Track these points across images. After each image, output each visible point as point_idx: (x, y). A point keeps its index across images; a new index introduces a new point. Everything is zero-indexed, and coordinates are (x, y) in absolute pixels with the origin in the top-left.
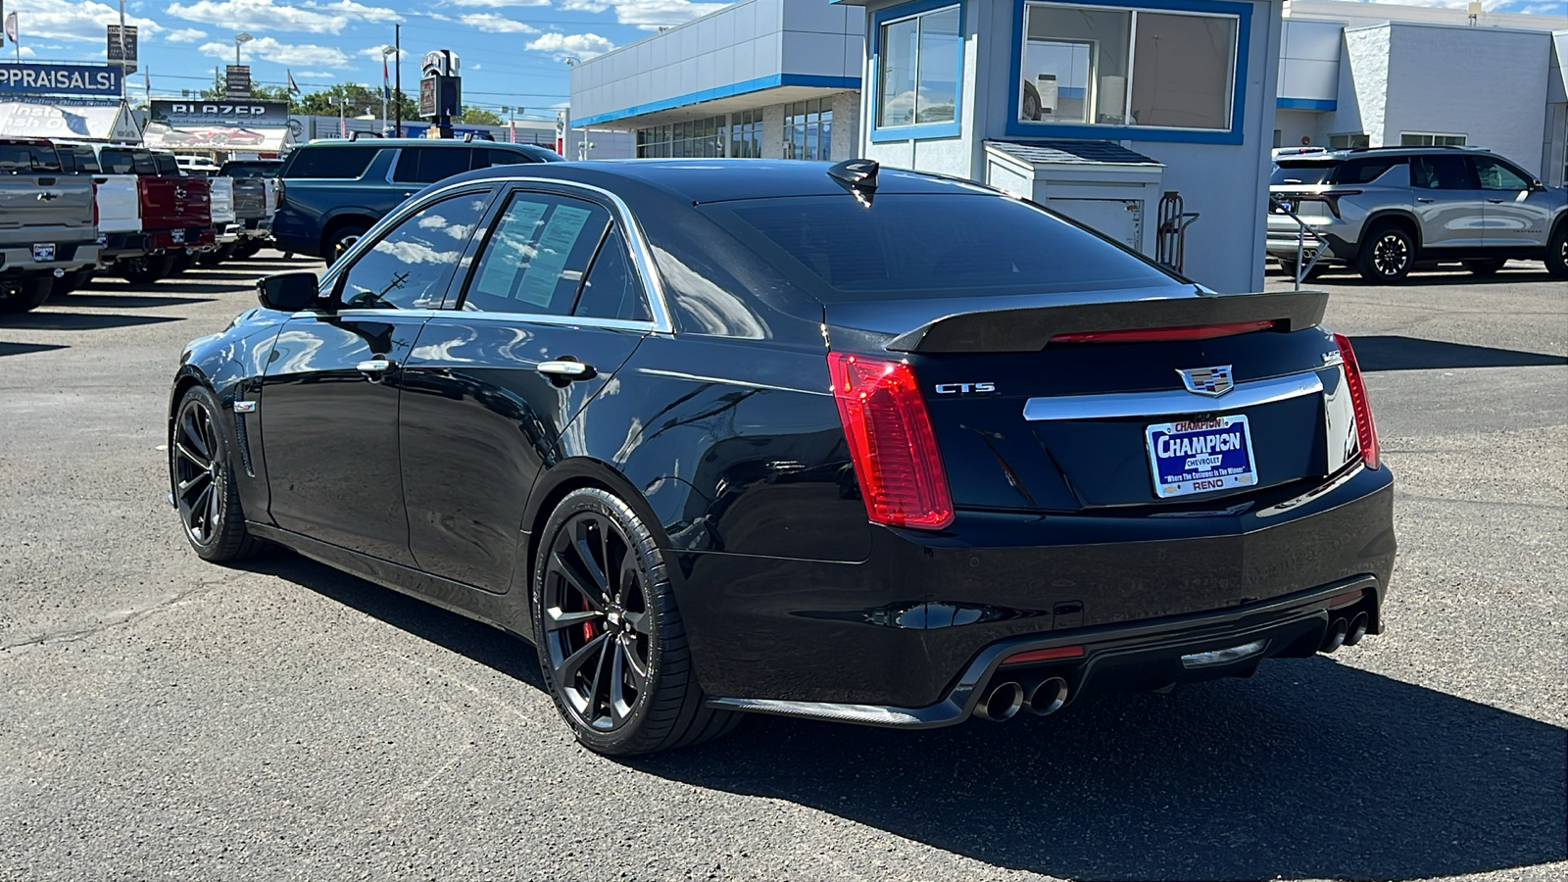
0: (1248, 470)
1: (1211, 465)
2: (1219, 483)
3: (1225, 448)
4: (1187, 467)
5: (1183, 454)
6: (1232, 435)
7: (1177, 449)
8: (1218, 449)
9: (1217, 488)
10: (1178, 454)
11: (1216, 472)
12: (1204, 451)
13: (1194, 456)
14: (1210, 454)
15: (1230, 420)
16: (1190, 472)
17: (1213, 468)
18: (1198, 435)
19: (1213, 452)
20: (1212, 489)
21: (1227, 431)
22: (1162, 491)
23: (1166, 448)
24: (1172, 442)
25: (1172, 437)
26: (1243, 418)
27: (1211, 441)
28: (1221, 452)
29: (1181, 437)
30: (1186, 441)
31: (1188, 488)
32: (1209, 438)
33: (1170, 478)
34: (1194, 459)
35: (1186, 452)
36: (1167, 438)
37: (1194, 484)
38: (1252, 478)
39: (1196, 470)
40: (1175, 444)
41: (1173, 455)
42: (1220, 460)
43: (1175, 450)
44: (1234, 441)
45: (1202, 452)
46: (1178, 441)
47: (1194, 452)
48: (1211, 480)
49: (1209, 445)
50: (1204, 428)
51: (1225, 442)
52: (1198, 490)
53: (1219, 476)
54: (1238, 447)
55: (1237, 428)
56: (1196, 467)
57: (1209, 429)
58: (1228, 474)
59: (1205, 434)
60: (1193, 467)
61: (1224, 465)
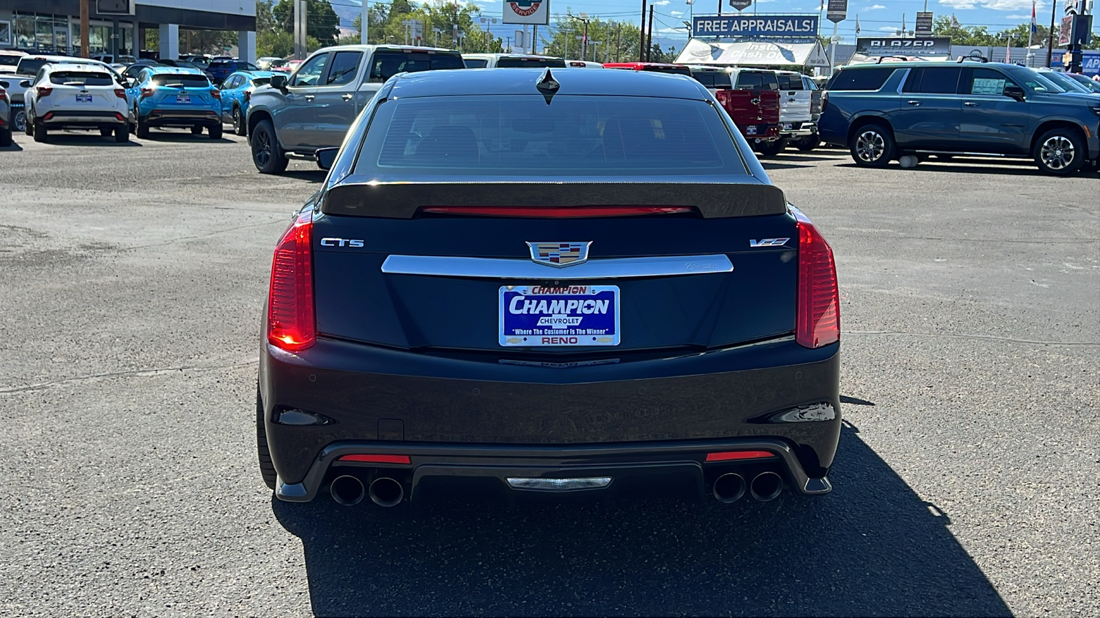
0: (611, 332)
1: (568, 324)
2: (573, 340)
3: (586, 311)
4: (539, 324)
5: (537, 312)
6: (599, 302)
7: (531, 308)
8: (579, 312)
9: (569, 344)
10: (531, 312)
11: (573, 331)
12: (562, 311)
13: (550, 315)
14: (568, 315)
15: (599, 289)
16: (542, 328)
17: (569, 327)
18: (558, 298)
19: (573, 313)
20: (563, 344)
21: (595, 298)
22: (506, 341)
23: (520, 305)
24: (527, 302)
25: (527, 298)
26: (616, 289)
27: (573, 304)
28: (582, 315)
29: (539, 299)
30: (544, 302)
31: (535, 341)
32: (570, 302)
33: (517, 331)
34: (549, 318)
35: (541, 312)
36: (523, 298)
37: (543, 339)
38: (614, 340)
39: (550, 328)
40: (530, 303)
41: (525, 312)
42: (579, 322)
43: (529, 309)
44: (601, 307)
45: (560, 313)
46: (535, 302)
47: (550, 312)
48: (564, 337)
49: (570, 307)
50: (566, 293)
51: (589, 307)
52: (546, 344)
53: (576, 334)
54: (604, 311)
55: (608, 296)
56: (550, 324)
57: (571, 294)
58: (586, 334)
59: (566, 298)
60: (547, 324)
61: (582, 326)
